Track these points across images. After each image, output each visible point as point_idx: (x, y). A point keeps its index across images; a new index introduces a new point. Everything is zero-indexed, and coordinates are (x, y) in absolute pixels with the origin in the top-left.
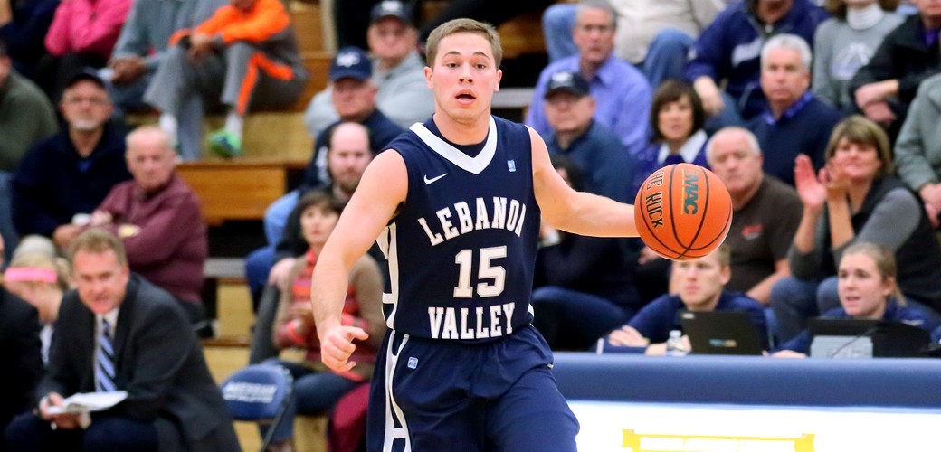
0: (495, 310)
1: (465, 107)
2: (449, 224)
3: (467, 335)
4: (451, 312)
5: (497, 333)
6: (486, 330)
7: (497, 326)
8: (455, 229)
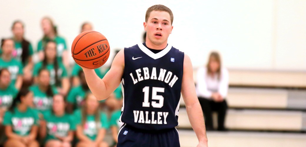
0: (160, 114)
1: (158, 39)
2: (140, 75)
3: (148, 122)
4: (142, 112)
5: (160, 123)
6: (156, 121)
7: (160, 120)
8: (142, 77)
